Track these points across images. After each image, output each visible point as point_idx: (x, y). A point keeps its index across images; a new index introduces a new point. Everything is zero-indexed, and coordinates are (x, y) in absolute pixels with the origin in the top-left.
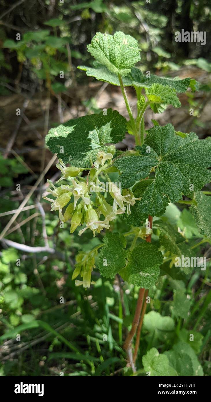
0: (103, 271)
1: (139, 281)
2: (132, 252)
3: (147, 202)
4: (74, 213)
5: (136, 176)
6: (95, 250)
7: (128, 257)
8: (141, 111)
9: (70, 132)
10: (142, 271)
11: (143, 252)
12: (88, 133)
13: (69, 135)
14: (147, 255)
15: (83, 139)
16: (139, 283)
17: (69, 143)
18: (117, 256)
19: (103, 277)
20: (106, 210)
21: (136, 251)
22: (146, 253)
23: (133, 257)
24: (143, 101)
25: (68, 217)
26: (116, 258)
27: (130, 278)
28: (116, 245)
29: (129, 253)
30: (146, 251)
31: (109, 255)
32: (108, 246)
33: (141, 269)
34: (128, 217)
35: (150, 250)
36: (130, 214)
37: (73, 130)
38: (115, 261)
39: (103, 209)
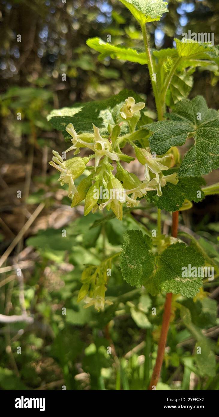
0: (127, 274)
1: (177, 288)
2: (162, 255)
3: (190, 165)
4: (88, 190)
5: (170, 140)
6: (108, 260)
7: (157, 262)
8: (168, 76)
9: (77, 112)
10: (179, 276)
11: (176, 255)
12: (98, 113)
13: (76, 115)
14: (182, 258)
15: (93, 119)
16: (178, 290)
17: (77, 122)
18: (143, 257)
19: (127, 283)
20: (134, 181)
21: (167, 254)
22: (181, 255)
23: (163, 261)
24: (169, 63)
25: (79, 197)
26: (142, 260)
27: (163, 286)
28: (141, 246)
29: (157, 258)
30: (180, 254)
31: (133, 254)
32: (131, 244)
33: (177, 273)
34: (159, 201)
35: (185, 252)
36: (161, 195)
37: (81, 110)
38: (141, 264)
39: (129, 181)
